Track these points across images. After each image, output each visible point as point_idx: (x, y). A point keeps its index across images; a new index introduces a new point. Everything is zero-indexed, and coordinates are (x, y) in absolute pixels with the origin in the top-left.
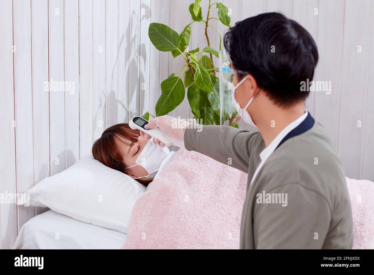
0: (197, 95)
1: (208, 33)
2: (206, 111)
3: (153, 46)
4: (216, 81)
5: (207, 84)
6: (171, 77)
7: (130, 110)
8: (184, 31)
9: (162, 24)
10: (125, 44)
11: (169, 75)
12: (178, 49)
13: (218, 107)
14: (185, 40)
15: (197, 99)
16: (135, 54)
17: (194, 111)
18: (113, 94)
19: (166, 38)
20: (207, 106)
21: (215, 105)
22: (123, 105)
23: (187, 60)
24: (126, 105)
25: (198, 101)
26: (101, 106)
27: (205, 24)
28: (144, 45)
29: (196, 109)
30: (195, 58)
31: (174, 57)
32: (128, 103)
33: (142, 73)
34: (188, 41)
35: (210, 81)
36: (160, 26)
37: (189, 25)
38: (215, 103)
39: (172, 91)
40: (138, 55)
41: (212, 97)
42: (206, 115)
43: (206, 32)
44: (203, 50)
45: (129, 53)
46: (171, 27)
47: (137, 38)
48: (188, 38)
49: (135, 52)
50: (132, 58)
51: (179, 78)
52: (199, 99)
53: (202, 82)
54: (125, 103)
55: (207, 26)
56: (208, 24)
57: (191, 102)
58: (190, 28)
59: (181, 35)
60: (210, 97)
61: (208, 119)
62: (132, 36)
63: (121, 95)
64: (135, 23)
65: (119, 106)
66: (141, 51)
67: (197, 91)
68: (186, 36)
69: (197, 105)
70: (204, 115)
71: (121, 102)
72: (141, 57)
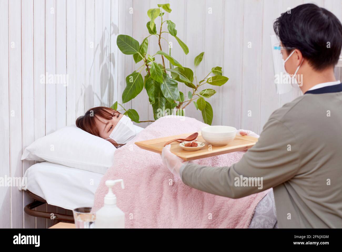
0: (153, 86)
1: (161, 44)
2: (160, 100)
3: (120, 52)
4: (166, 77)
5: (160, 77)
6: (134, 73)
7: (103, 101)
8: (143, 42)
9: (127, 35)
10: (99, 51)
11: (133, 72)
12: (138, 53)
13: (168, 95)
14: (144, 50)
15: (153, 89)
16: (107, 59)
17: (151, 98)
18: (90, 87)
19: (130, 45)
20: (160, 97)
21: (166, 94)
22: (98, 97)
23: (145, 60)
24: (100, 98)
25: (153, 91)
26: (82, 94)
27: (159, 37)
28: (113, 54)
29: (152, 97)
30: (151, 58)
31: (136, 63)
32: (102, 95)
33: (112, 75)
34: (146, 50)
35: (161, 73)
36: (125, 37)
37: (147, 38)
38: (166, 92)
39: (134, 83)
40: (109, 61)
41: (164, 88)
42: (160, 103)
43: (159, 42)
44: (157, 53)
45: (102, 59)
46: (134, 38)
47: (108, 48)
48: (146, 48)
49: (107, 58)
50: (104, 62)
51: (139, 74)
52: (154, 89)
53: (156, 75)
54: (99, 96)
55: (160, 38)
56: (161, 37)
57: (148, 91)
58: (147, 40)
59: (141, 45)
60: (162, 88)
61: (161, 106)
62: (105, 46)
63: (97, 89)
64: (107, 37)
65: (95, 97)
66: (111, 58)
67: (153, 83)
68: (145, 46)
69: (152, 94)
70: (158, 103)
71: (96, 94)
72: (111, 63)
